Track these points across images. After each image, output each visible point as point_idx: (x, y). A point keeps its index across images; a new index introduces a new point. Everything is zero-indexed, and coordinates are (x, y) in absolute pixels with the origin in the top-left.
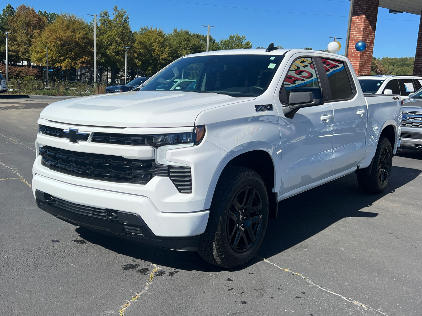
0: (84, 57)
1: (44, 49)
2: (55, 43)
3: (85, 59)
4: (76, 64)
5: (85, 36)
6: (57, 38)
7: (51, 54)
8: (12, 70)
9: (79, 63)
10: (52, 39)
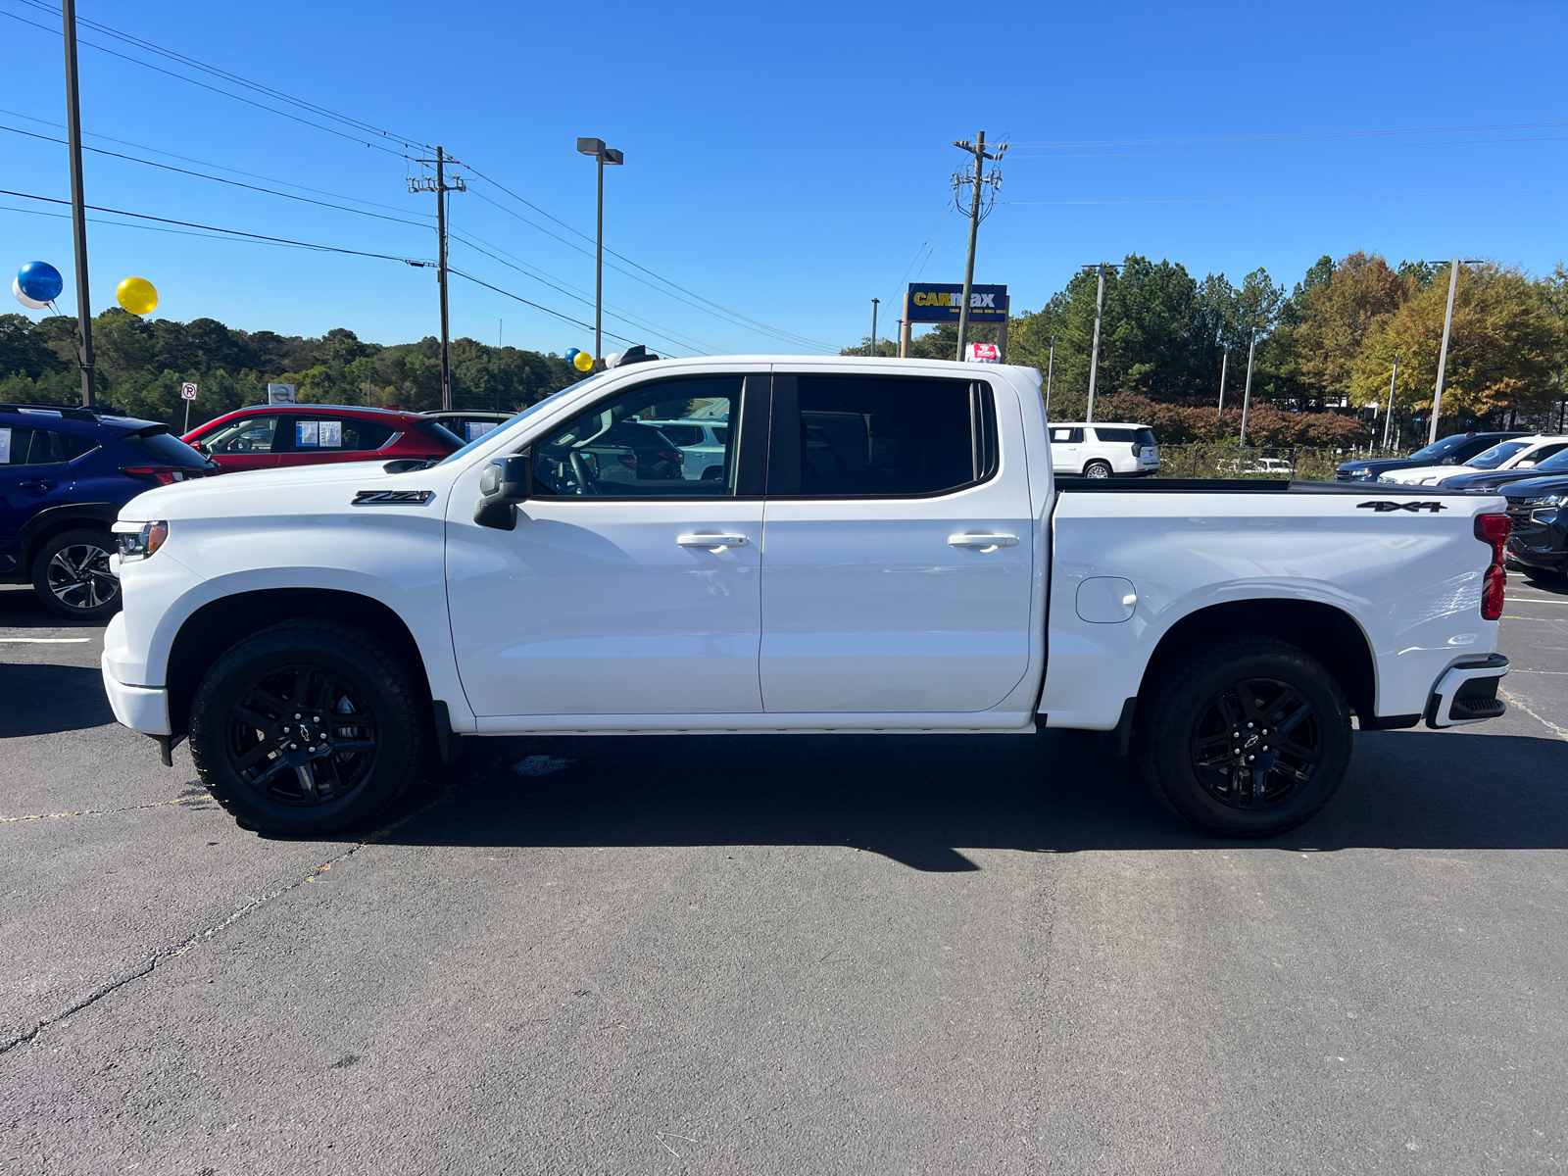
0: (1506, 379)
1: (1387, 364)
2: (1420, 345)
3: (1507, 385)
4: (1477, 400)
5: (1518, 320)
6: (1428, 329)
7: (1406, 376)
8: (1289, 422)
9: (1487, 397)
10: (1412, 336)
